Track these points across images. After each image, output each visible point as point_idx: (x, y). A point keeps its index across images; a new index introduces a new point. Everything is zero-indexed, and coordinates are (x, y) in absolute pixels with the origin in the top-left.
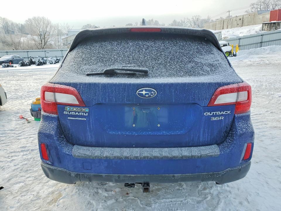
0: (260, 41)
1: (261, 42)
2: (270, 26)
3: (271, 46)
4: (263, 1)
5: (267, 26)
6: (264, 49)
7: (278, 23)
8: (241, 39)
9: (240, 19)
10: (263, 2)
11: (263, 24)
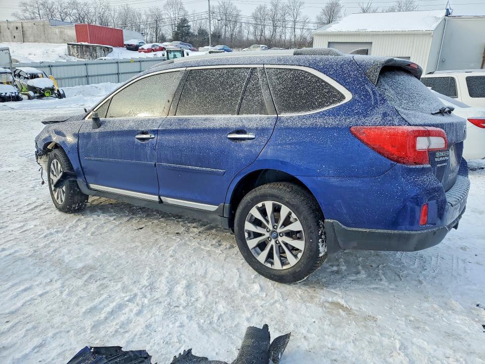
0: (84, 74)
1: (86, 76)
2: (80, 50)
3: (105, 84)
4: (40, 1)
5: (75, 49)
6: (97, 88)
7: (93, 46)
8: (52, 66)
9: (17, 28)
10: (42, 4)
11: (68, 44)
